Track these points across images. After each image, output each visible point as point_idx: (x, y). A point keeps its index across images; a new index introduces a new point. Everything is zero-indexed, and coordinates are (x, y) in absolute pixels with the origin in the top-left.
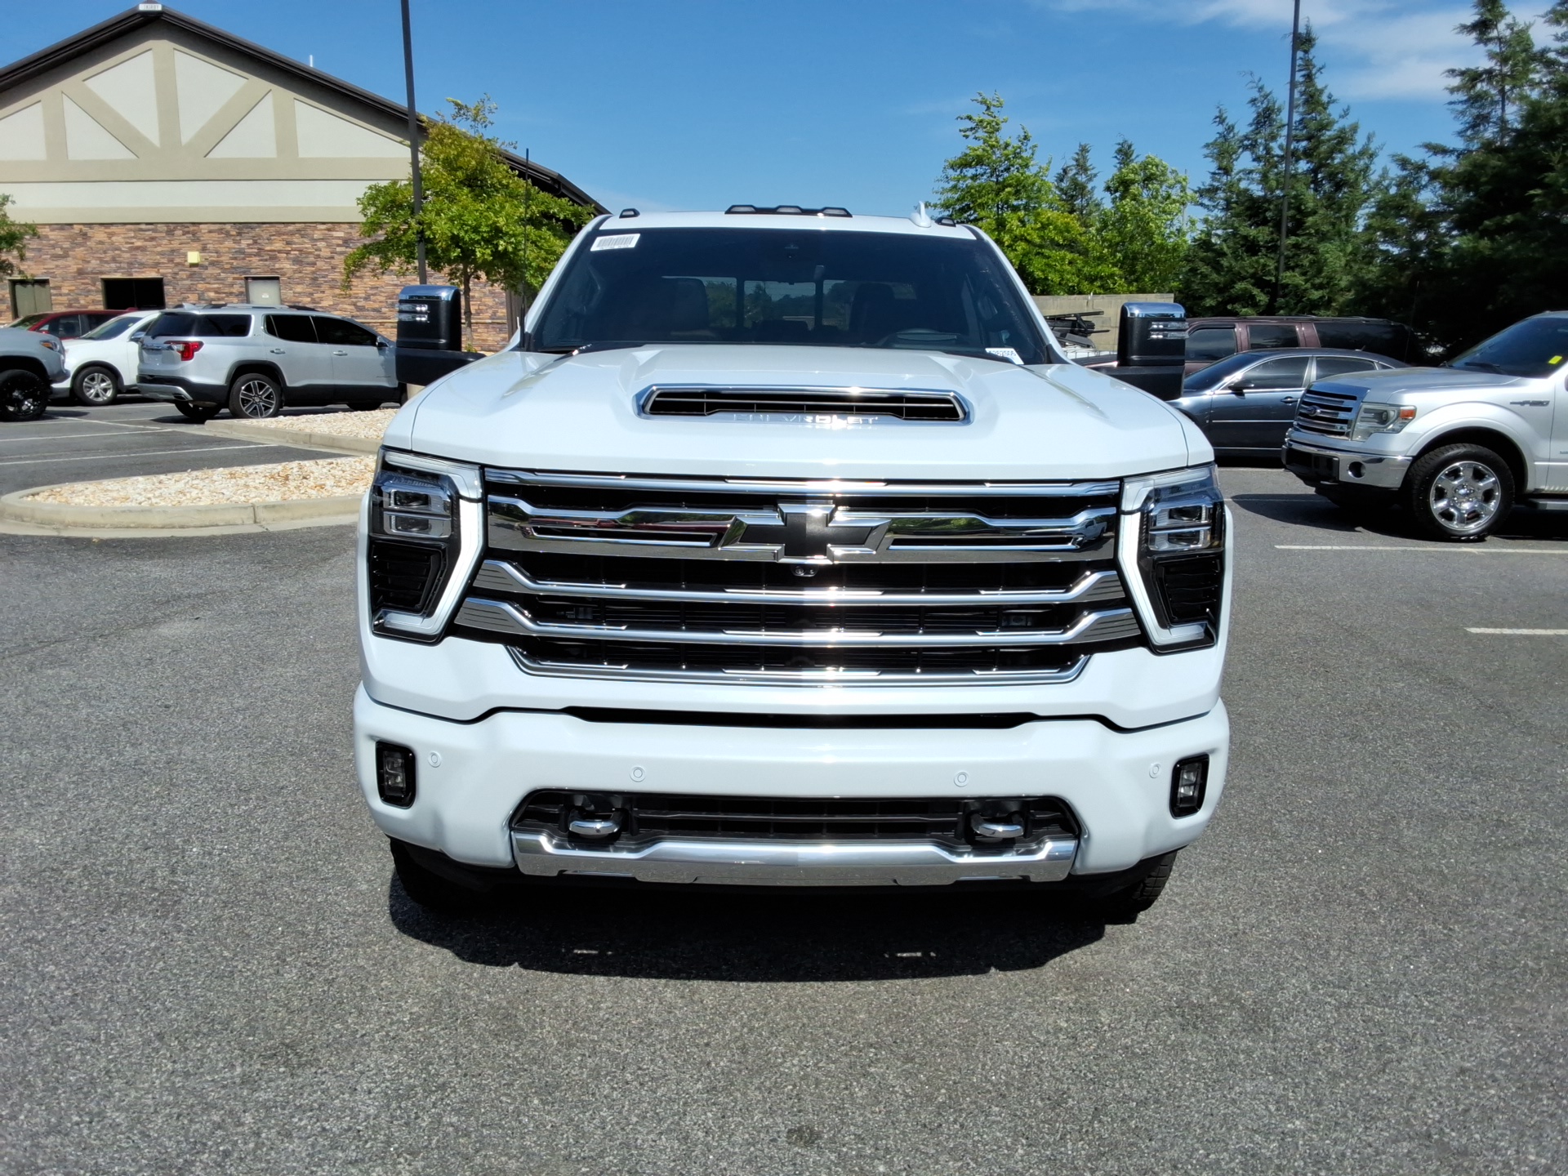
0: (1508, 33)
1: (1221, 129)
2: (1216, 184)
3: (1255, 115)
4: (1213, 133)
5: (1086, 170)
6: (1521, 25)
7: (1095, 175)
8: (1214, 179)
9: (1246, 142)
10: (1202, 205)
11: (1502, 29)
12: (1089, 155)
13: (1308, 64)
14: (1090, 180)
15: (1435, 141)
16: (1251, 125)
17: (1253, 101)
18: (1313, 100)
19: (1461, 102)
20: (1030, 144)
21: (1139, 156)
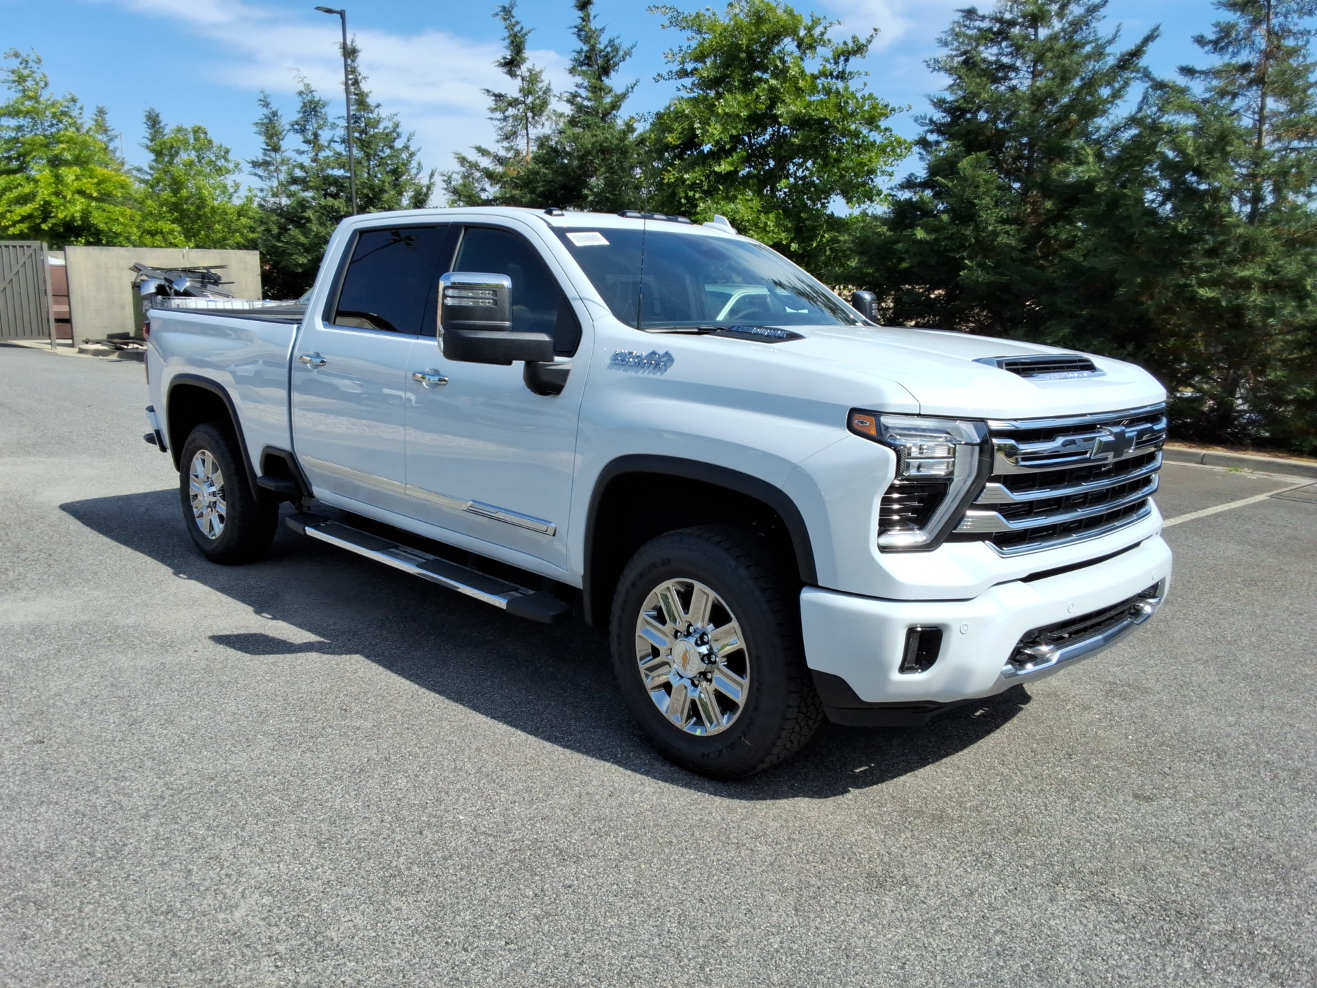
0: (527, 74)
1: (265, 111)
2: (268, 159)
3: (301, 104)
4: (260, 113)
5: (106, 131)
6: (537, 69)
7: (116, 137)
8: (265, 154)
9: (296, 127)
10: (256, 175)
11: (524, 70)
12: (107, 117)
13: (354, 71)
14: (111, 140)
15: (483, 146)
16: (299, 112)
17: (301, 93)
18: (361, 101)
19: (499, 120)
20: (79, 105)
21: (169, 124)
